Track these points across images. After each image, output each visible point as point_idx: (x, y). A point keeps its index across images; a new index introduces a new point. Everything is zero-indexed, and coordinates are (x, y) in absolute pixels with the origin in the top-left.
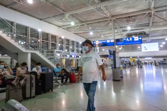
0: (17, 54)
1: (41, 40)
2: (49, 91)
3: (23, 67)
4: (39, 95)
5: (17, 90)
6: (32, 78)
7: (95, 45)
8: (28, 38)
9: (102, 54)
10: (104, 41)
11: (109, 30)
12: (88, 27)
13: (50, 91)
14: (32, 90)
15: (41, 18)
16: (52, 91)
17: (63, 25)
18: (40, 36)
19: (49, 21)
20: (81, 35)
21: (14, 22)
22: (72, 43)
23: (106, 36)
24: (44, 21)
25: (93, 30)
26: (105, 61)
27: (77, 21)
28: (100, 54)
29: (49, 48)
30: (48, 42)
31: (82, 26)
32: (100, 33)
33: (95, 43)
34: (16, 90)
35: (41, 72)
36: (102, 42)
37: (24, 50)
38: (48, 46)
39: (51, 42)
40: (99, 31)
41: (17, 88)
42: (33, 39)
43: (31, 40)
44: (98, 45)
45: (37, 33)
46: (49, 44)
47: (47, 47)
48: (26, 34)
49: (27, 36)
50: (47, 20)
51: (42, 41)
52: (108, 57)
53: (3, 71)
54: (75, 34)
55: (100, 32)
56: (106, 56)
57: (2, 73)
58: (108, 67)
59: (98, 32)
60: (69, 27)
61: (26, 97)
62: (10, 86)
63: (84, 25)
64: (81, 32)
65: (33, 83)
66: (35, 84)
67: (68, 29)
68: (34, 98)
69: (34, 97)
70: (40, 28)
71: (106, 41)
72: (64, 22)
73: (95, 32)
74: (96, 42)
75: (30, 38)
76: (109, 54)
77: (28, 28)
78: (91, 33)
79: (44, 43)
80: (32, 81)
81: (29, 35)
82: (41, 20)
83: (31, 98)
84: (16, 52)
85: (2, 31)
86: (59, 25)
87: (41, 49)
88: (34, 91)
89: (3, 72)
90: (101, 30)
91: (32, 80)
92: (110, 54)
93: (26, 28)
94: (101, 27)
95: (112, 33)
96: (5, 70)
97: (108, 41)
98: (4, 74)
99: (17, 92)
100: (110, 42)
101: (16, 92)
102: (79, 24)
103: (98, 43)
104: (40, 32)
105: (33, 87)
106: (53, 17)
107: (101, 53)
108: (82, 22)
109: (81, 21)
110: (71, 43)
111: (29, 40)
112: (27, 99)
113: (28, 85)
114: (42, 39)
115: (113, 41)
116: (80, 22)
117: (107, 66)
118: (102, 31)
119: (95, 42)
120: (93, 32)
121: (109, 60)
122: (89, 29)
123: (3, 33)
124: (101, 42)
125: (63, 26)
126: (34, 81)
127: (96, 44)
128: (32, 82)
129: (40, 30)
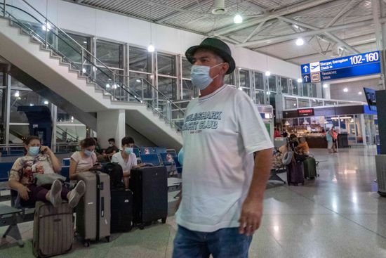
0: (95, 115)
1: (157, 75)
2: (156, 223)
3: (86, 152)
4: (124, 235)
5: (60, 217)
6: (102, 183)
7: (309, 75)
8: (124, 72)
9: (339, 103)
10: (341, 61)
11: (363, 23)
12: (291, 24)
13: (160, 221)
14: (101, 218)
15: (156, 17)
16: (164, 221)
17: (215, 27)
18: (155, 64)
19: (177, 23)
20: (269, 50)
21: (93, 36)
22: (244, 76)
23: (352, 47)
24: (164, 23)
25: (307, 29)
26: (352, 126)
27: (255, 11)
28: (335, 105)
29: (177, 95)
30: (175, 79)
31: (269, 24)
32: (330, 39)
33: (308, 69)
34: (56, 217)
35: (136, 164)
36: (333, 65)
37: (107, 103)
38: (176, 91)
39: (182, 78)
40: (325, 32)
41: (60, 212)
42: (139, 74)
43: (131, 78)
44: (318, 76)
45: (146, 57)
46: (177, 83)
47: (174, 92)
48: (120, 63)
49: (122, 68)
50: (171, 19)
51: (159, 77)
52: (363, 112)
53: (34, 162)
54: (251, 49)
55: (328, 34)
56: (355, 111)
57: (33, 167)
58: (363, 146)
59: (322, 36)
60: (232, 33)
61: (86, 238)
62: (43, 204)
63: (276, 19)
64: (269, 41)
65: (103, 198)
66: (111, 201)
67: (228, 37)
68: (108, 241)
69: (107, 239)
70: (151, 43)
71: (347, 60)
72: (216, 18)
73: (313, 37)
74: (311, 65)
75: (129, 71)
76: (366, 104)
77: (124, 47)
78: (300, 42)
79: (167, 82)
80: (102, 193)
81: (127, 65)
82: (155, 21)
83: (97, 240)
84: (93, 110)
85: (58, 61)
86: (203, 31)
87: (158, 100)
88: (106, 222)
89: (35, 164)
90: (331, 29)
91: (102, 189)
92: (370, 102)
93: (121, 47)
94: (333, 17)
95: (374, 33)
96: (41, 158)
97: (356, 60)
98: (37, 170)
99: (60, 222)
100: (365, 62)
101: (56, 223)
102: (261, 18)
103: (318, 69)
104: (155, 54)
105: (103, 209)
106: (185, 8)
107: (338, 101)
108: (271, 11)
109: (265, 8)
110: (239, 76)
111: (126, 77)
112: (86, 244)
113: (90, 203)
114: (159, 73)
115: (374, 58)
116: (263, 13)
117: (361, 141)
118: (339, 32)
119: (308, 65)
120: (305, 37)
121: (366, 123)
122: (294, 29)
123: (60, 64)
124: (328, 66)
125: (215, 30)
126: (106, 193)
127: (312, 71)
128: (101, 196)
129: (151, 49)
